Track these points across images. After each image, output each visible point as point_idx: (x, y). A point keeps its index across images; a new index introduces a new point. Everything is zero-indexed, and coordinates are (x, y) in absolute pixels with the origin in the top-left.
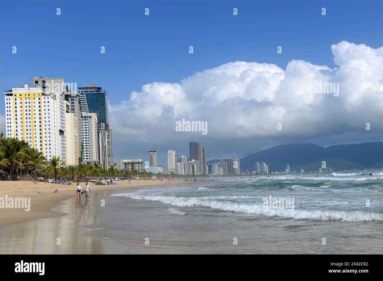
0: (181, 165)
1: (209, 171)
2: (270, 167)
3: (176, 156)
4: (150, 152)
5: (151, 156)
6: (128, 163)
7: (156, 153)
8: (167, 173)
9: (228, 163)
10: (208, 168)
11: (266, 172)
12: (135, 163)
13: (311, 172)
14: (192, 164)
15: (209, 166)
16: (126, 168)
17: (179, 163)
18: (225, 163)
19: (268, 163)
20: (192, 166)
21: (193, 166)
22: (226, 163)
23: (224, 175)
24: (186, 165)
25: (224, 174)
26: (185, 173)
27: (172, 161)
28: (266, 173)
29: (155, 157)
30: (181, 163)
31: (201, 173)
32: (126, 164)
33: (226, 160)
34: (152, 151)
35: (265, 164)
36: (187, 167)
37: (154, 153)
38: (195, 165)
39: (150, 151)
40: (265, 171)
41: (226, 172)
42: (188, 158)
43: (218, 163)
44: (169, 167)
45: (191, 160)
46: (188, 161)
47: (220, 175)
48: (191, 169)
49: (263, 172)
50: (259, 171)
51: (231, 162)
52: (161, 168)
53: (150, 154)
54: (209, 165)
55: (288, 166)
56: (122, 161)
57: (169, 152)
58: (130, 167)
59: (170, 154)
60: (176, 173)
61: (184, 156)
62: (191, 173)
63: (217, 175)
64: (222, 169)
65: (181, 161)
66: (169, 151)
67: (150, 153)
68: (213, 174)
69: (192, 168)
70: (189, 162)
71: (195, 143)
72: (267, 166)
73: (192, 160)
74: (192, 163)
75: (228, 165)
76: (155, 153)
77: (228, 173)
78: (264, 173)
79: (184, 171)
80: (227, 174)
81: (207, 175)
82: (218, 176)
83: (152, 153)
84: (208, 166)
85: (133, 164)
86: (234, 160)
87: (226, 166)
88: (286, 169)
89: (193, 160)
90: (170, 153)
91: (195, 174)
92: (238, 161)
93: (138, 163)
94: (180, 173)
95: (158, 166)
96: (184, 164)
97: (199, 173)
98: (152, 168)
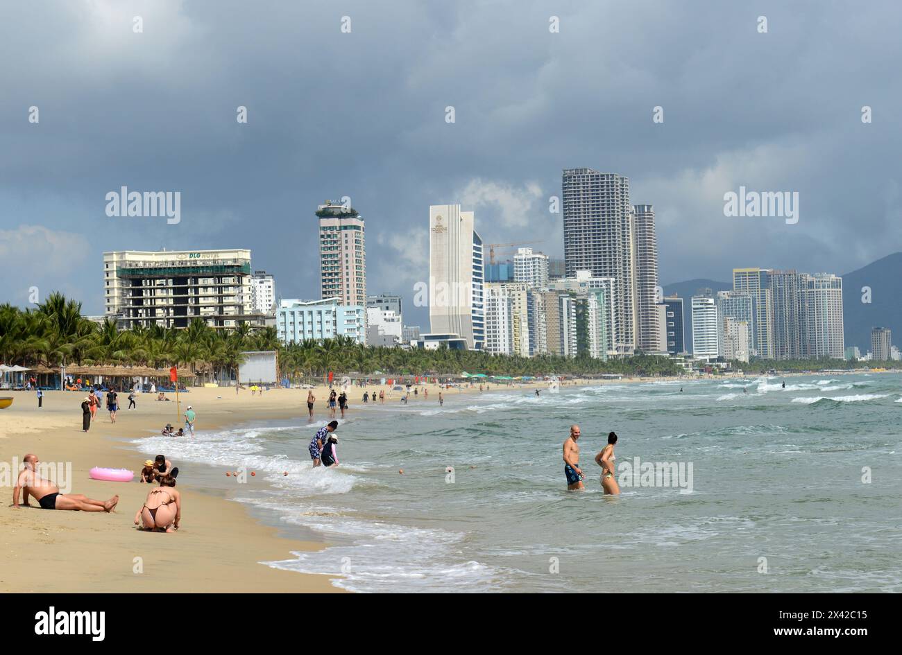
0: (511, 302)
1: (669, 339)
3: (477, 240)
4: (325, 214)
5: (330, 241)
6: (154, 273)
7: (361, 224)
9: (778, 293)
10: (668, 320)
12: (196, 272)
14: (573, 295)
15: (674, 307)
16: (139, 302)
17: (497, 287)
18: (758, 294)
20: (578, 306)
21: (582, 307)
22: (768, 293)
23: (757, 365)
24: (538, 298)
25: (755, 354)
26: (532, 345)
27: (453, 268)
29: (352, 244)
30: (510, 285)
31: (626, 349)
32: (135, 278)
33: (766, 280)
34: (336, 208)
36: (544, 310)
37: (345, 222)
38: (593, 303)
39: (321, 207)
41: (765, 342)
42: (551, 264)
43: (725, 295)
45: (570, 273)
46: (552, 276)
47: (736, 361)
48: (570, 325)
51: (796, 291)
52: (390, 314)
53: (324, 228)
54: (671, 304)
57: (439, 218)
58: (162, 297)
60: (478, 345)
61: (531, 251)
62: (570, 349)
63: (720, 359)
64: (743, 330)
65: (511, 279)
66: (435, 211)
67: (325, 222)
68: (700, 358)
69: (577, 315)
70: (561, 283)
71: (597, 177)
73: (579, 273)
74: (577, 290)
75: (778, 307)
76: (355, 222)
77: (780, 349)
79: (525, 335)
80: (771, 357)
81: (662, 360)
82: (723, 365)
83: (335, 222)
84: (663, 309)
85: (182, 278)
86: (809, 278)
87: (764, 312)
89: (584, 275)
90: (445, 223)
91: (594, 352)
92: (835, 285)
93: (219, 272)
94: (503, 348)
95: (370, 304)
96: (529, 294)
97: (617, 349)
98: (324, 308)
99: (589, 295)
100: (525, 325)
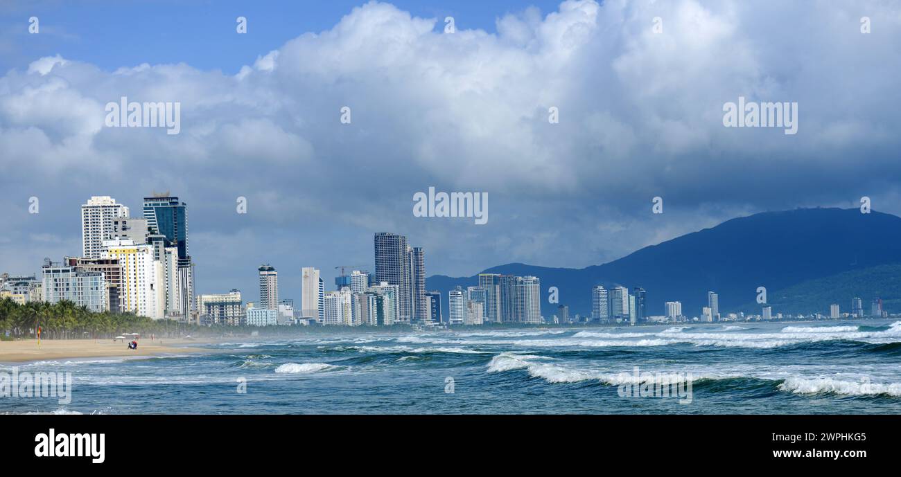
1: (433, 313)
2: (644, 302)
3: (321, 280)
4: (262, 269)
5: (263, 280)
6: (214, 304)
7: (276, 272)
8: (298, 321)
9: (503, 287)
10: (432, 303)
11: (629, 315)
12: (226, 304)
13: (801, 317)
14: (377, 295)
15: (436, 298)
16: (210, 312)
18: (492, 289)
19: (636, 289)
20: (377, 299)
21: (380, 300)
22: (498, 287)
23: (486, 326)
24: (357, 297)
25: (486, 321)
26: (353, 319)
27: (312, 292)
28: (629, 319)
29: (272, 282)
31: (405, 319)
32: (208, 305)
33: (497, 279)
34: (267, 267)
35: (625, 291)
36: (360, 302)
37: (270, 273)
38: (386, 298)
39: (260, 267)
40: (626, 312)
41: (495, 315)
42: (369, 277)
43: (471, 289)
44: (305, 307)
45: (378, 283)
46: (368, 285)
47: (474, 324)
48: (374, 309)
49: (618, 317)
50: (603, 314)
51: (513, 286)
52: (288, 307)
53: (262, 275)
54: (434, 295)
55: (714, 297)
56: (201, 298)
57: (306, 272)
58: (216, 311)
59: (306, 277)
60: (321, 321)
61: (359, 272)
62: (374, 321)
64: (480, 308)
66: (304, 270)
67: (262, 273)
69: (377, 304)
70: (372, 290)
71: (391, 237)
72: (632, 298)
73: (382, 283)
74: (379, 292)
75: (503, 294)
76: (273, 273)
77: (504, 317)
78: (619, 320)
79: (350, 316)
80: (499, 321)
83: (266, 273)
84: (429, 298)
85: (222, 305)
86: (521, 279)
87: (495, 298)
88: (707, 305)
89: (384, 284)
90: (308, 274)
91: (387, 321)
92: (536, 282)
93: (233, 303)
94: (339, 320)
95: (280, 303)
96: (352, 295)
97: (400, 319)
98: (263, 310)
99: (384, 294)
100: (350, 309)
